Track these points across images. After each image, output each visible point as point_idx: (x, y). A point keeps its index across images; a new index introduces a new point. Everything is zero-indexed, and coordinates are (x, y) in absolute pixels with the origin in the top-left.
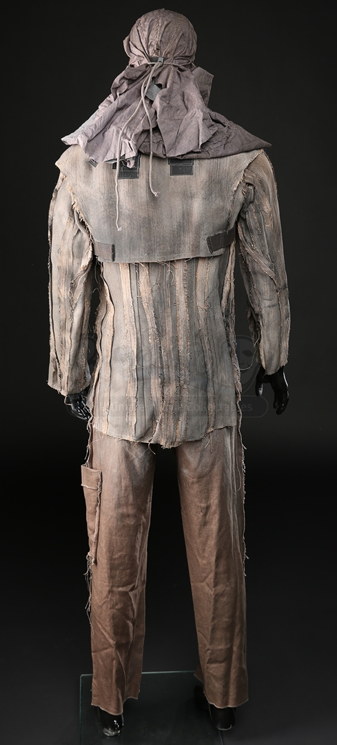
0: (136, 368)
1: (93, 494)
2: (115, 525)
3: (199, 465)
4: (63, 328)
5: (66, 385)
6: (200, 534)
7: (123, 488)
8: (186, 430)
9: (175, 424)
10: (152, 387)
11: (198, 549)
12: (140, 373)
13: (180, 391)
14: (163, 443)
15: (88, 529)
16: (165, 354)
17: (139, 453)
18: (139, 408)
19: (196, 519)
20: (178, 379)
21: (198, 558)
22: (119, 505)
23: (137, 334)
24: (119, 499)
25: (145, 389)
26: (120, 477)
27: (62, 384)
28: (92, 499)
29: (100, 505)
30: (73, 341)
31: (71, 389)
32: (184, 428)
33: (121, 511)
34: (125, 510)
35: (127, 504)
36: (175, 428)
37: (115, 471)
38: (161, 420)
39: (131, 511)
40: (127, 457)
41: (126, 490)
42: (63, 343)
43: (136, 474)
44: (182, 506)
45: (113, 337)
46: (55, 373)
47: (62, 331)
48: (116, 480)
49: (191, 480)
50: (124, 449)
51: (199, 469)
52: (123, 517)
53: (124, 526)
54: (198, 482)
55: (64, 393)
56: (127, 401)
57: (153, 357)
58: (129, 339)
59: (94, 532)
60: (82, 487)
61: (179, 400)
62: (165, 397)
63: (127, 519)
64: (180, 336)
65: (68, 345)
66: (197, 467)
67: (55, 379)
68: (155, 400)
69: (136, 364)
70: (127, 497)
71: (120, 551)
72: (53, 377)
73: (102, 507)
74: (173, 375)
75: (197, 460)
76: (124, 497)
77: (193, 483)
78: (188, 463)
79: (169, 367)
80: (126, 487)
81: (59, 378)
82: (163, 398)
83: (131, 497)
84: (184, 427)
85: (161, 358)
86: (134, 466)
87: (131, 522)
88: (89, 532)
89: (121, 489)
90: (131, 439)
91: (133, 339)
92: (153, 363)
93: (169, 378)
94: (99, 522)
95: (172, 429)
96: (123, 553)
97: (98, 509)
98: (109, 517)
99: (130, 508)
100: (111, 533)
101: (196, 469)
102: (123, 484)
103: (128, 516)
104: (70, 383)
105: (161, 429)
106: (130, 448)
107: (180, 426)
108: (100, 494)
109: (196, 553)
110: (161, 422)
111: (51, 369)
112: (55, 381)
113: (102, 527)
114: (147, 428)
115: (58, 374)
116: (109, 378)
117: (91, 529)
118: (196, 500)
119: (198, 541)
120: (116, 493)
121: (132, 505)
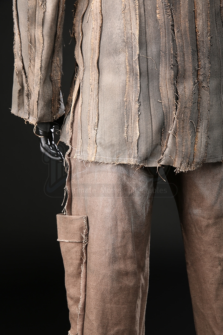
0: (139, 58)
1: (75, 249)
2: (109, 288)
3: (217, 200)
4: (32, 19)
5: (35, 107)
6: (217, 296)
7: (120, 235)
8: (207, 146)
9: (192, 137)
10: (162, 83)
11: (214, 318)
12: (144, 66)
13: (199, 90)
14: (176, 165)
15: (68, 299)
16: (179, 34)
17: (140, 184)
18: (142, 116)
19: (211, 275)
20: (196, 72)
21: (215, 329)
22: (114, 259)
23: (139, 8)
24: (114, 249)
25: (151, 89)
26: (115, 219)
27: (31, 107)
28: (74, 256)
29: (86, 262)
30: (46, 38)
31: (42, 112)
32: (204, 143)
33: (116, 267)
34: (122, 266)
35: (124, 257)
36: (193, 144)
37: (108, 210)
38: (176, 129)
39: (130, 266)
40: (125, 189)
41: (123, 237)
42: (32, 42)
43: (136, 215)
44: (188, 261)
45: (101, 27)
46: (21, 91)
47: (31, 24)
48: (109, 224)
49: (204, 223)
50: (120, 178)
51: (217, 207)
52: (120, 275)
53: (121, 288)
54: (215, 224)
55: (33, 121)
56: (125, 107)
57: (163, 40)
58: (128, 17)
59: (77, 301)
60: (59, 242)
61: (197, 102)
62: (180, 97)
63: (125, 278)
64: (199, 11)
65: (39, 46)
66: (215, 203)
67: (21, 101)
68: (167, 103)
69: (138, 52)
70: (125, 246)
71: (116, 324)
72: (19, 98)
73: (91, 264)
74: (189, 66)
75: (215, 193)
76: (121, 247)
77: (208, 226)
78: (202, 198)
79: (184, 55)
80: (124, 232)
81: (25, 98)
82: (177, 99)
83: (130, 247)
84: (204, 140)
85: (174, 41)
86: (133, 203)
87: (129, 282)
88: (70, 302)
89: (117, 237)
90: (132, 161)
91: (133, 16)
92: (163, 49)
93: (185, 70)
94: (86, 286)
95: (189, 143)
96: (121, 327)
97: (83, 268)
98: (101, 276)
99: (129, 262)
100: (103, 300)
101: (213, 206)
102: (120, 229)
103: (127, 274)
104: (41, 103)
105: (174, 143)
106: (128, 176)
107: (198, 140)
108: (87, 246)
109: (211, 323)
110: (175, 133)
111: (16, 87)
112: (21, 104)
113: (92, 292)
114: (154, 143)
115: (25, 92)
116: (96, 86)
117: (72, 298)
118: (212, 249)
119: (214, 306)
120: (110, 241)
121: (131, 258)
